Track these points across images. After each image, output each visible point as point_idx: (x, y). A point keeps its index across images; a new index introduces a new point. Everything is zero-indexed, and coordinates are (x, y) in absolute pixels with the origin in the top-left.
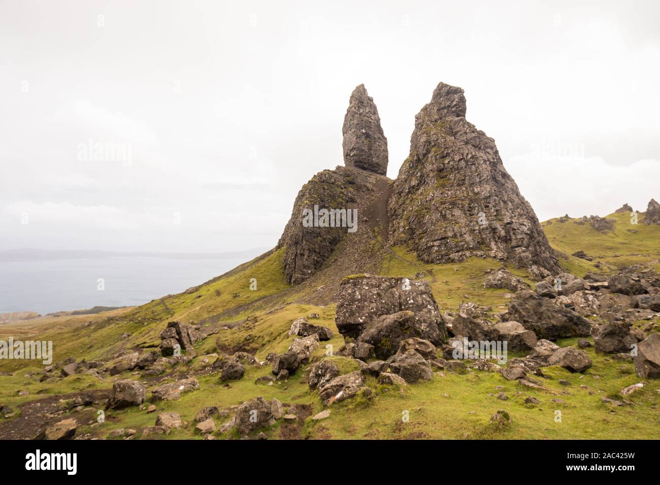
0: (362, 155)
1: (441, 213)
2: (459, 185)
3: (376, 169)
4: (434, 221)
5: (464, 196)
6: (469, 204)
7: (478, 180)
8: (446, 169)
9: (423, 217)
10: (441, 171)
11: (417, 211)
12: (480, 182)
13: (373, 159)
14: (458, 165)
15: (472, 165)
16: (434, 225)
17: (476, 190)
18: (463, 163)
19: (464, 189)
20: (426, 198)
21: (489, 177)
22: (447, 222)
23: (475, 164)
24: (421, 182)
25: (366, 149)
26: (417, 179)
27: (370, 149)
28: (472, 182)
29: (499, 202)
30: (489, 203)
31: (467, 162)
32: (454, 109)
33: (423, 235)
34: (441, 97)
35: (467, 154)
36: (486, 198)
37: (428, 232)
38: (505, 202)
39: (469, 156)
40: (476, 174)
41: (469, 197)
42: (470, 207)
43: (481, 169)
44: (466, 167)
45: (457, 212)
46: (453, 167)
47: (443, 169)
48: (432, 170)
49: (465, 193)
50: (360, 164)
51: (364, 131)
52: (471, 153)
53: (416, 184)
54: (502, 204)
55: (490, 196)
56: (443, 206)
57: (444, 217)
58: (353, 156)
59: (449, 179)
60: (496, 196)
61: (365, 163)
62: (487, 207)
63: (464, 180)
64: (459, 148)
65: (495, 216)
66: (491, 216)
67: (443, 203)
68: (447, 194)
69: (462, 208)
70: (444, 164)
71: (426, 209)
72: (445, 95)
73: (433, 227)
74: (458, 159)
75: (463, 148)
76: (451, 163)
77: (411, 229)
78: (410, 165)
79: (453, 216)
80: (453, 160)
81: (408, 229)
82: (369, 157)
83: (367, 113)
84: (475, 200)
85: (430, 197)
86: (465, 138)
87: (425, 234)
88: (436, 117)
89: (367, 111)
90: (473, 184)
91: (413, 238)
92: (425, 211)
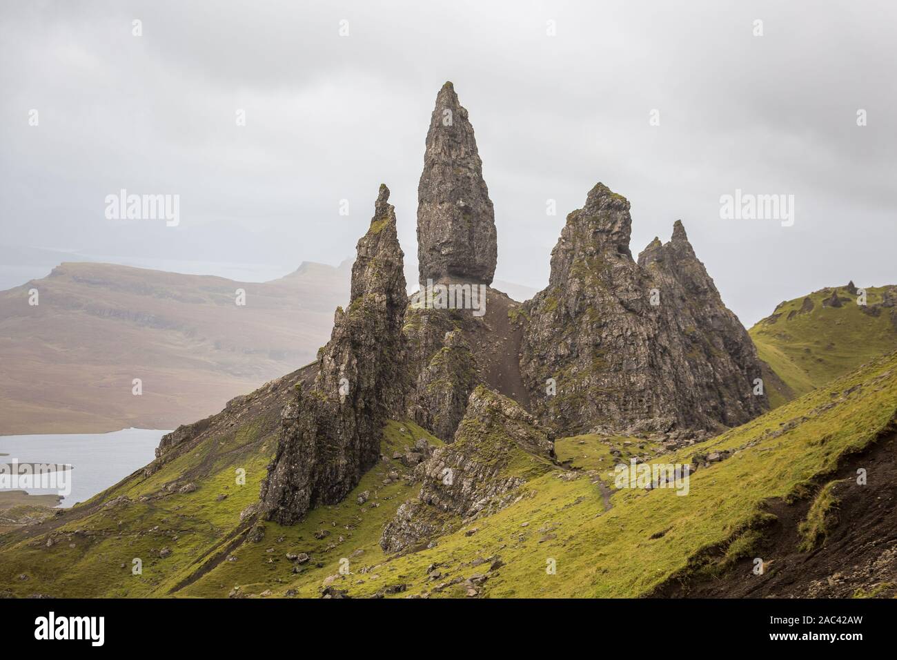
0: (460, 253)
1: (598, 406)
2: (616, 371)
3: (479, 274)
4: (591, 415)
5: (620, 387)
6: (624, 397)
7: (635, 367)
8: (603, 344)
9: (578, 407)
10: (597, 346)
11: (570, 398)
12: (637, 369)
13: (476, 257)
14: (616, 342)
15: (631, 344)
16: (590, 420)
17: (632, 380)
18: (621, 342)
19: (621, 376)
20: (581, 383)
21: (646, 365)
22: (603, 418)
23: (633, 344)
24: (572, 353)
25: (465, 240)
26: (567, 347)
27: (471, 239)
28: (629, 368)
29: (652, 397)
30: (643, 397)
31: (626, 339)
32: (615, 238)
33: (578, 429)
34: (598, 209)
35: (627, 329)
36: (641, 391)
37: (583, 427)
38: (658, 396)
39: (629, 333)
40: (634, 359)
41: (625, 387)
42: (625, 401)
43: (639, 352)
44: (624, 347)
45: (613, 407)
46: (611, 343)
47: (599, 345)
48: (587, 344)
49: (621, 382)
50: (456, 268)
51: (462, 203)
52: (631, 329)
53: (567, 355)
54: (655, 399)
55: (644, 390)
56: (599, 398)
57: (600, 410)
58: (447, 255)
59: (606, 361)
60: (651, 389)
61: (464, 267)
62: (641, 401)
63: (621, 364)
64: (619, 319)
65: (647, 413)
66: (643, 413)
67: (599, 394)
68: (603, 382)
69: (617, 403)
70: (601, 338)
71: (581, 397)
72: (605, 209)
73: (589, 422)
74: (617, 335)
75: (622, 319)
76: (609, 338)
77: (563, 418)
78: (554, 316)
79: (609, 410)
80: (612, 334)
81: (560, 418)
82: (470, 254)
83: (463, 159)
84: (631, 392)
85: (586, 384)
86: (626, 297)
87: (580, 428)
88: (592, 248)
89: (462, 156)
90: (630, 370)
91: (567, 430)
92: (579, 399)
